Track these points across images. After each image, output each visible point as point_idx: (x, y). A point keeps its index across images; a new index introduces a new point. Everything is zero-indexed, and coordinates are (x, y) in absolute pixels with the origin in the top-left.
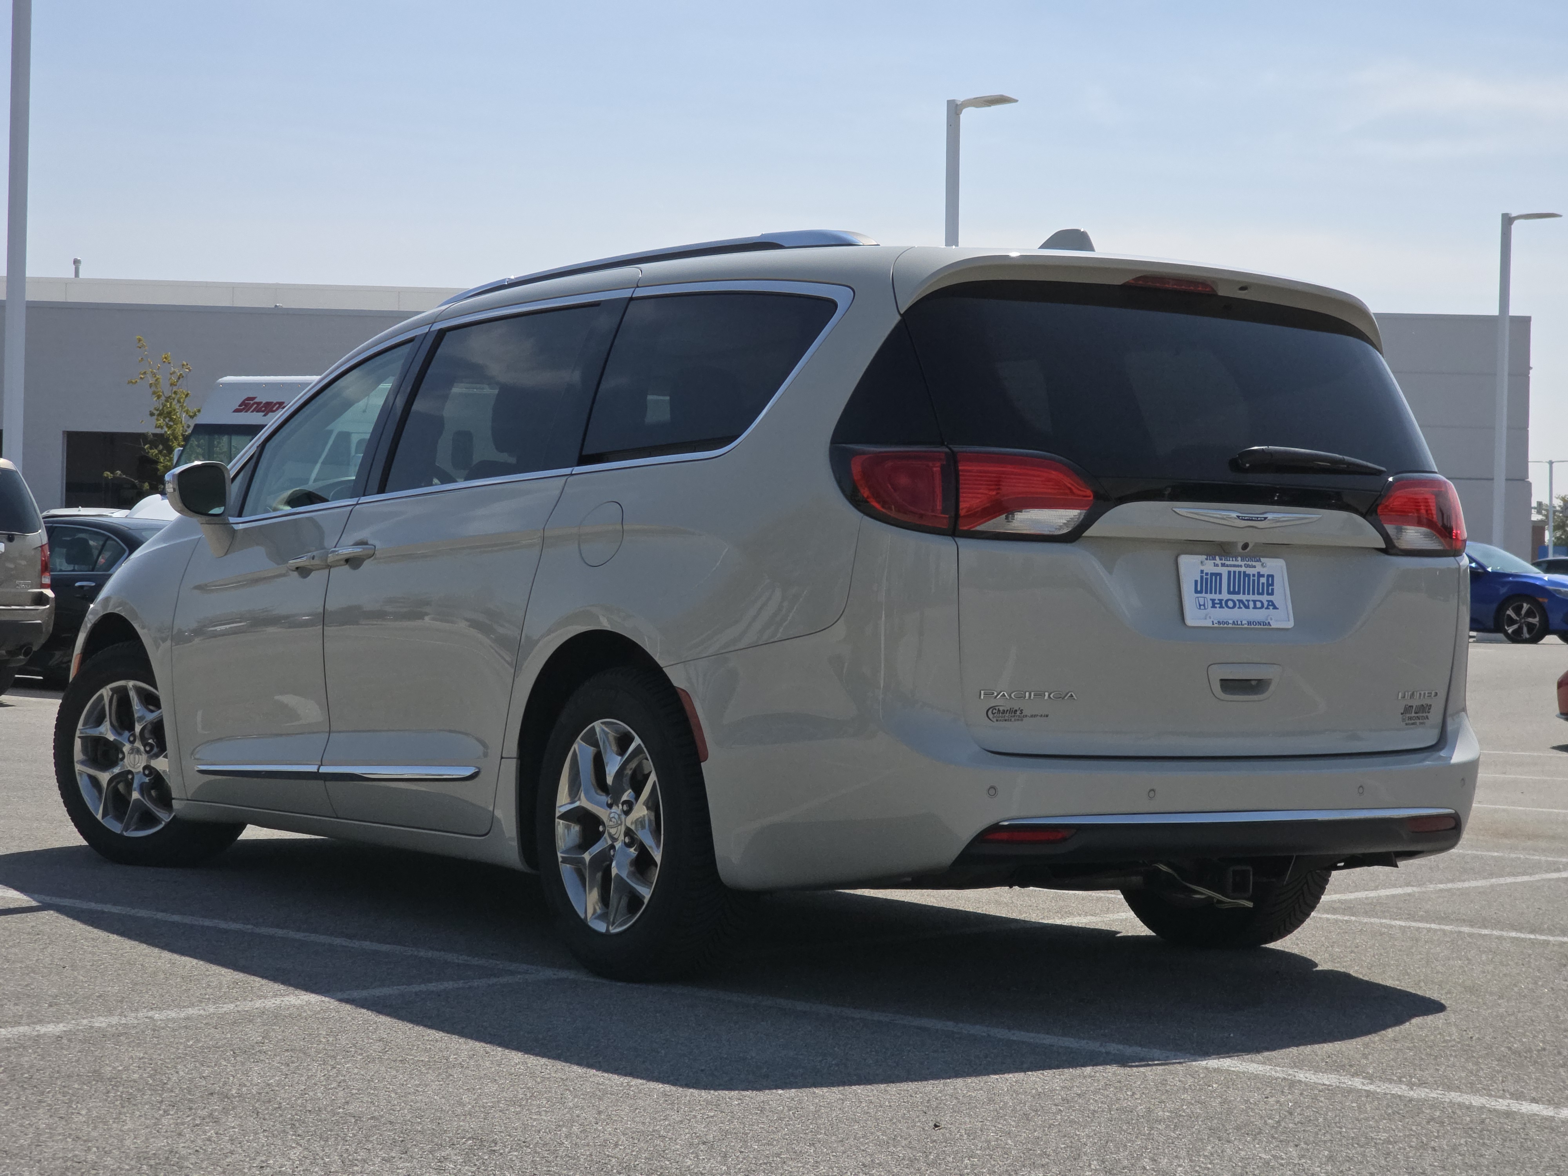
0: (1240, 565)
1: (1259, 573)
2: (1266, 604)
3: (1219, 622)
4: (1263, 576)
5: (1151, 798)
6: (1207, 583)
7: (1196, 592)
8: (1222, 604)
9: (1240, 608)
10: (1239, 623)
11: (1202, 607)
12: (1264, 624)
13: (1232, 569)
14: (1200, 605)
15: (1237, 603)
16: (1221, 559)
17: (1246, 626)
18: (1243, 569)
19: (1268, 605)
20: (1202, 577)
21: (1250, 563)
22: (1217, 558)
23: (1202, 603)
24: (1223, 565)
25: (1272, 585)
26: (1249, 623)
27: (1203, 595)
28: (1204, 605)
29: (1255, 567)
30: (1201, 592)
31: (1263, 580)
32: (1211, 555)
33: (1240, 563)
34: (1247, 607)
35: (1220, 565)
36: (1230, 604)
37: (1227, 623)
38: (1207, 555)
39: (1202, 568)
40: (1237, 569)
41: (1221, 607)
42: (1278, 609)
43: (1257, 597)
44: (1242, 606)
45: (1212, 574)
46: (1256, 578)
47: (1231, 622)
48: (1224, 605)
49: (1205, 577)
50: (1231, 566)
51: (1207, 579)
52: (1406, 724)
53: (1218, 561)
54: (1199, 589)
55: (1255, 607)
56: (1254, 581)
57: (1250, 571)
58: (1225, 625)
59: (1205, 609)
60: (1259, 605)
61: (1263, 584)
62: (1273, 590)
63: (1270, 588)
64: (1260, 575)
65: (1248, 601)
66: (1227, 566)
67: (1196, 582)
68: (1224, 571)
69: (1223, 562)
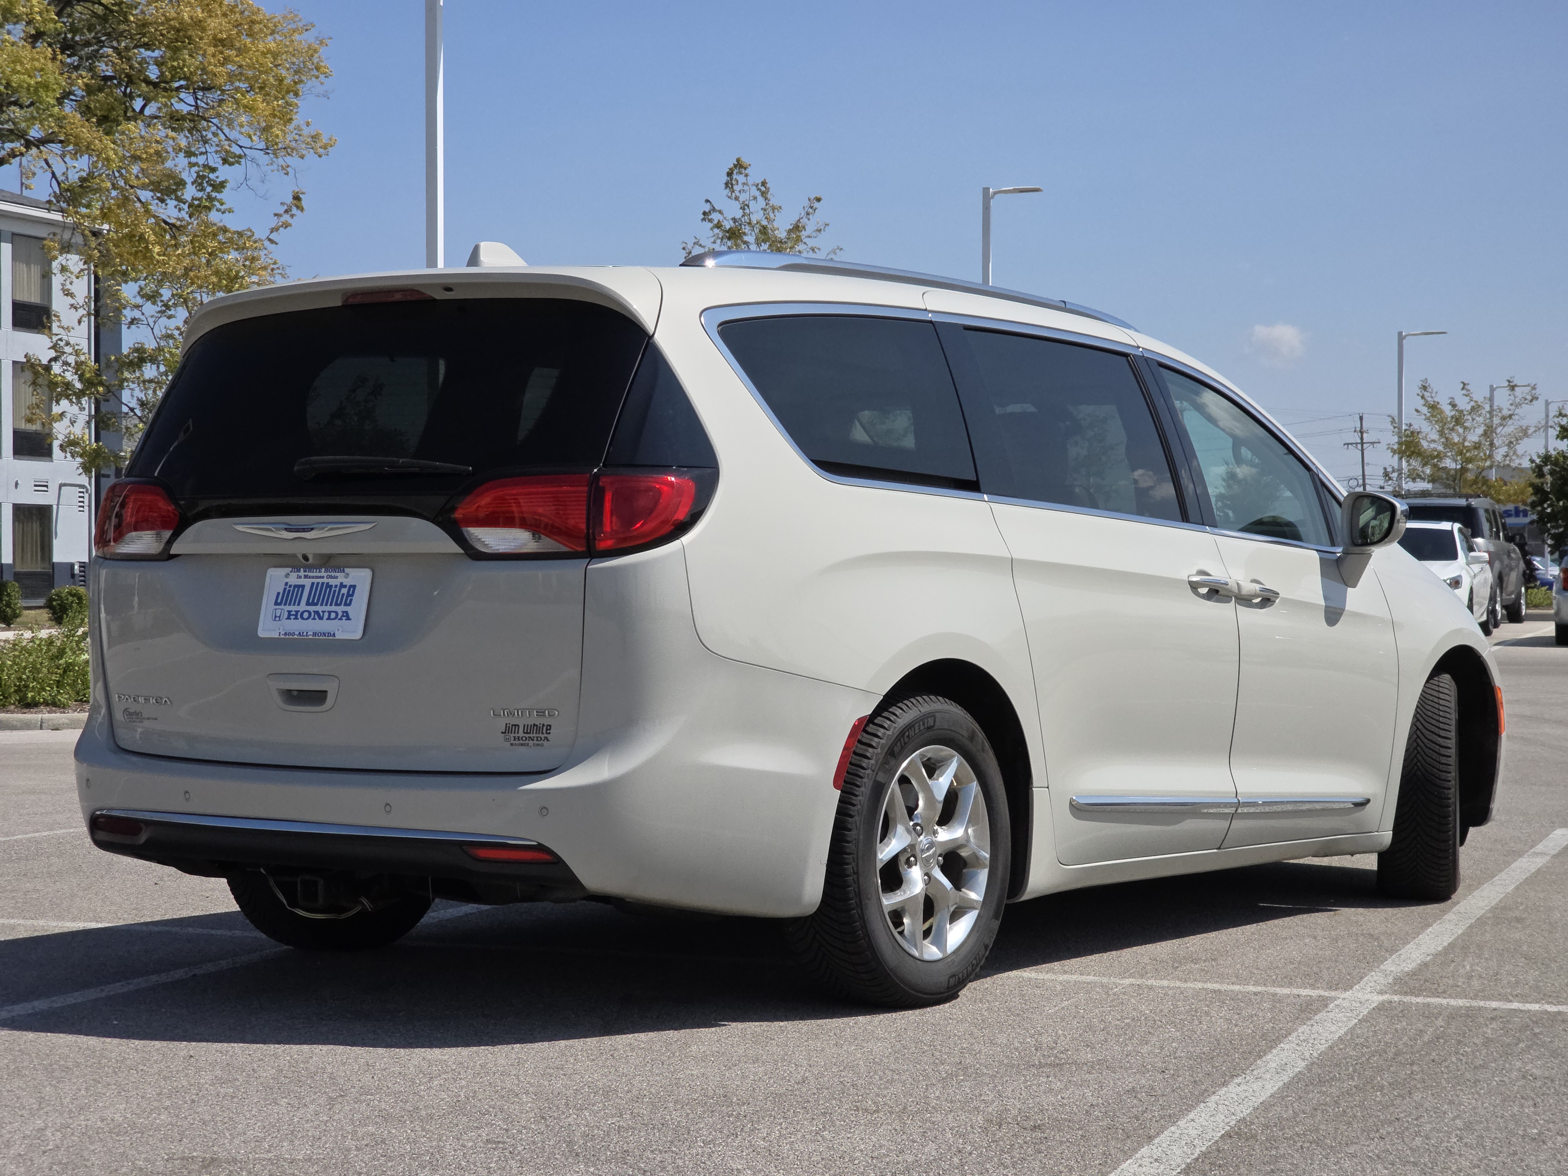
0: (323, 576)
1: (341, 583)
2: (340, 614)
3: (286, 634)
4: (345, 586)
5: (187, 800)
6: (289, 595)
7: (276, 604)
8: (296, 615)
9: (314, 619)
10: (305, 634)
11: (277, 619)
12: (329, 634)
13: (316, 581)
14: (276, 617)
15: (313, 614)
16: (305, 571)
17: (311, 637)
18: (325, 580)
19: (343, 616)
20: (285, 589)
21: (333, 574)
22: (302, 570)
23: (278, 615)
24: (306, 577)
25: (352, 595)
26: (314, 634)
27: (282, 607)
28: (279, 617)
29: (337, 577)
30: (280, 604)
31: (344, 591)
32: (296, 568)
33: (322, 574)
34: (321, 618)
35: (303, 577)
36: (306, 615)
37: (294, 634)
38: (292, 567)
39: (287, 580)
40: (321, 580)
41: (296, 618)
42: (350, 619)
43: (333, 608)
44: (316, 617)
45: (295, 586)
46: (337, 589)
47: (297, 633)
48: (299, 617)
49: (288, 589)
50: (313, 577)
51: (289, 591)
52: (512, 745)
53: (302, 573)
54: (279, 601)
55: (329, 618)
56: (335, 591)
57: (332, 582)
58: (291, 637)
59: (279, 620)
60: (333, 615)
61: (343, 594)
62: (351, 600)
63: (349, 598)
64: (342, 586)
65: (323, 612)
66: (310, 577)
67: (278, 594)
68: (307, 583)
69: (306, 574)
